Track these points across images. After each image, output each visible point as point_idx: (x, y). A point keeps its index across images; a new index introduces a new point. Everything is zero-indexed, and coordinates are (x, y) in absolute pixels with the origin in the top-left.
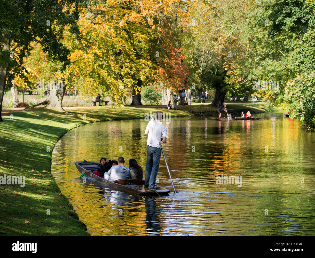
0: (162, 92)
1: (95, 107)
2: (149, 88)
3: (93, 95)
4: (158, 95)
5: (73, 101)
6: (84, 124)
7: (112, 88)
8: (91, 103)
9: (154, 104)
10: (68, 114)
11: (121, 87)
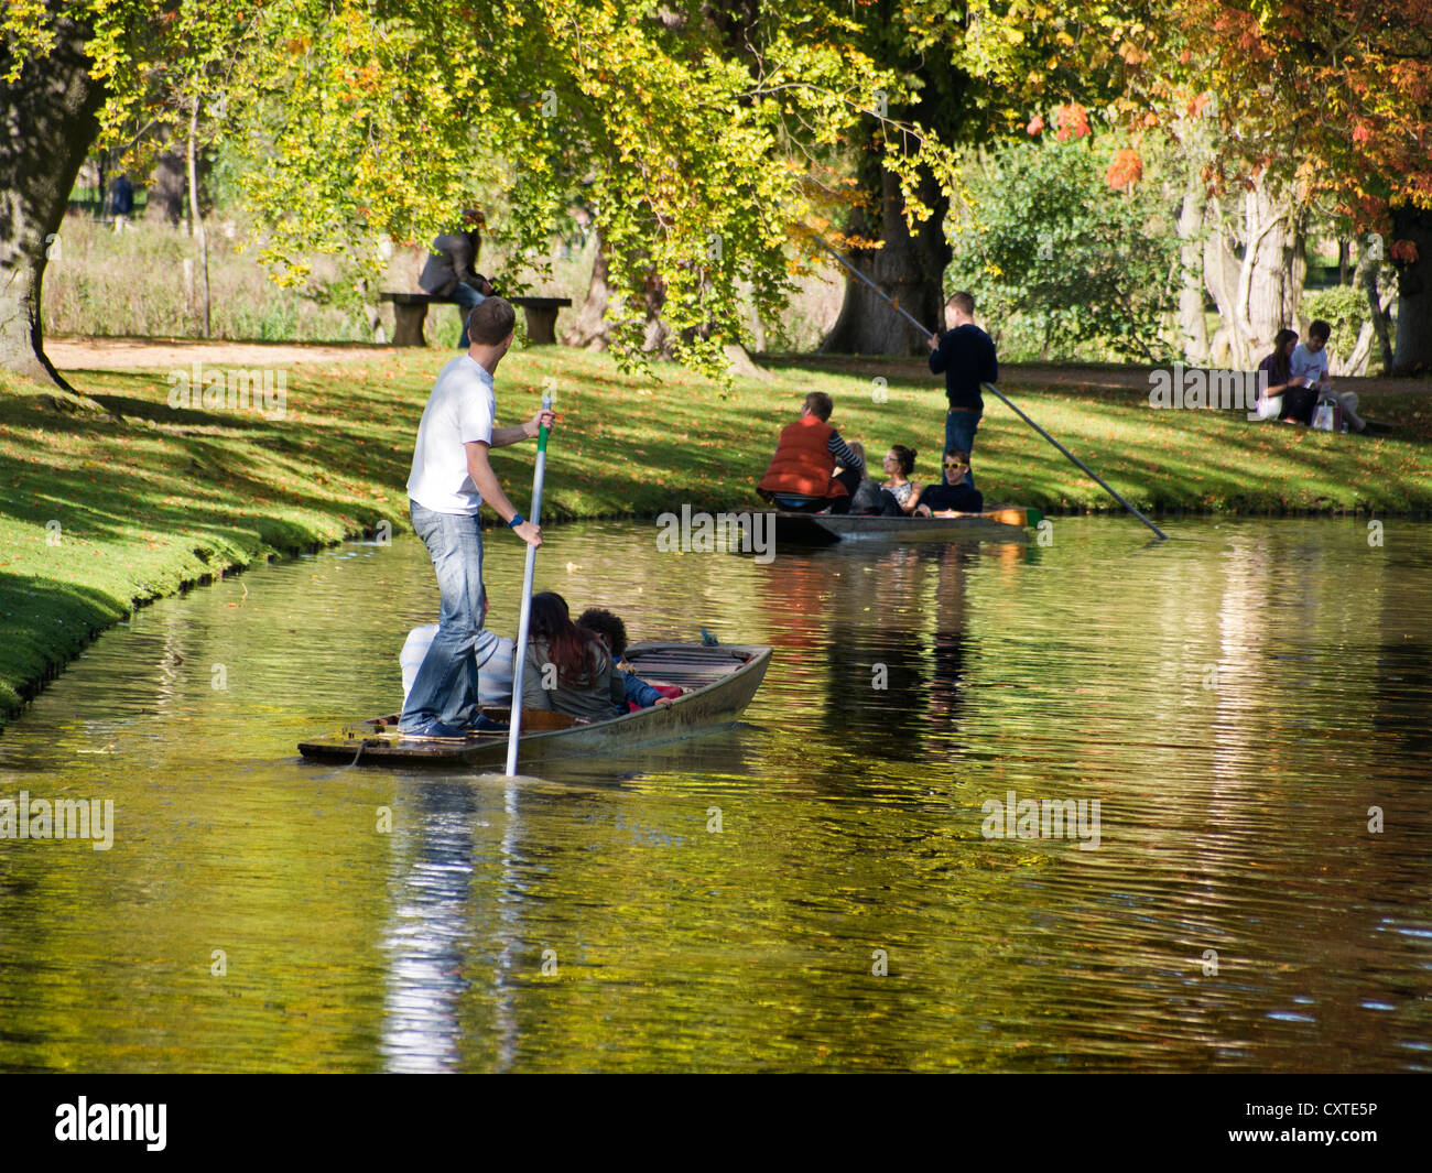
0: (1188, 223)
1: (412, 358)
2: (1039, 162)
3: (403, 214)
4: (1141, 245)
5: (155, 279)
6: (292, 547)
7: (628, 136)
8: (371, 312)
9: (1086, 351)
10: (111, 430)
11: (743, 143)
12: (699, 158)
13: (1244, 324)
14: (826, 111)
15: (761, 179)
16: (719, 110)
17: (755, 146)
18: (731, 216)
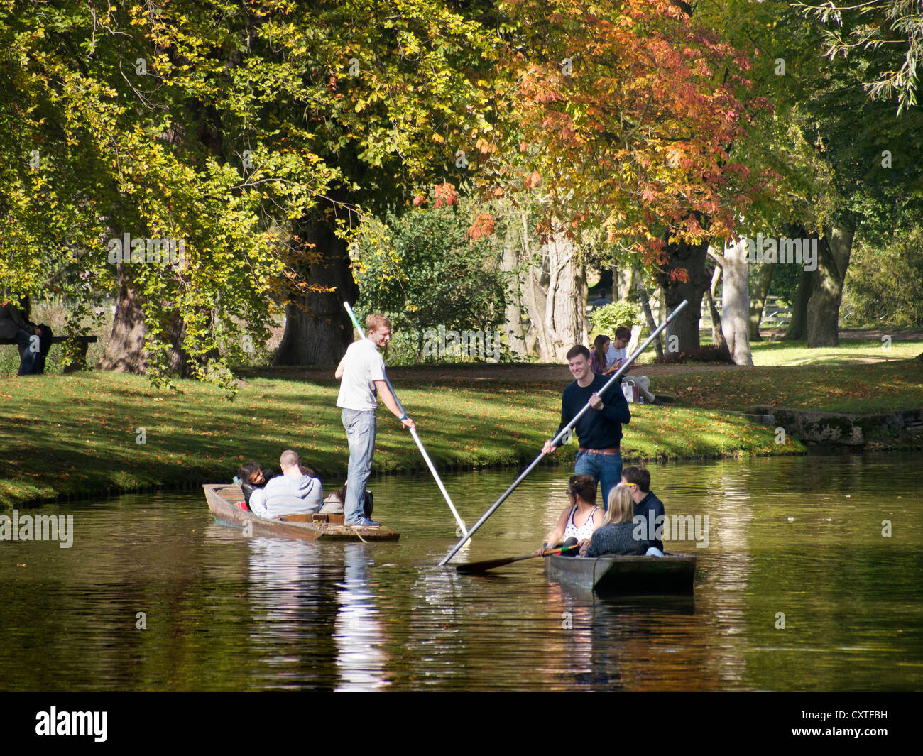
0: (509, 263)
12: (206, 233)
13: (551, 331)
14: (294, 197)
15: (251, 246)
16: (218, 199)
17: (245, 223)
18: (231, 273)
